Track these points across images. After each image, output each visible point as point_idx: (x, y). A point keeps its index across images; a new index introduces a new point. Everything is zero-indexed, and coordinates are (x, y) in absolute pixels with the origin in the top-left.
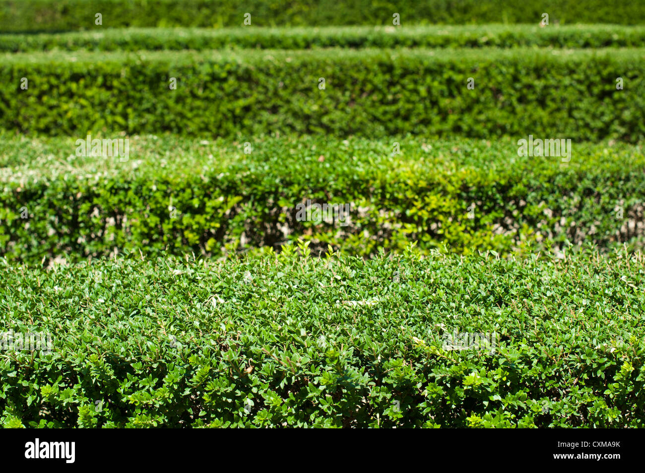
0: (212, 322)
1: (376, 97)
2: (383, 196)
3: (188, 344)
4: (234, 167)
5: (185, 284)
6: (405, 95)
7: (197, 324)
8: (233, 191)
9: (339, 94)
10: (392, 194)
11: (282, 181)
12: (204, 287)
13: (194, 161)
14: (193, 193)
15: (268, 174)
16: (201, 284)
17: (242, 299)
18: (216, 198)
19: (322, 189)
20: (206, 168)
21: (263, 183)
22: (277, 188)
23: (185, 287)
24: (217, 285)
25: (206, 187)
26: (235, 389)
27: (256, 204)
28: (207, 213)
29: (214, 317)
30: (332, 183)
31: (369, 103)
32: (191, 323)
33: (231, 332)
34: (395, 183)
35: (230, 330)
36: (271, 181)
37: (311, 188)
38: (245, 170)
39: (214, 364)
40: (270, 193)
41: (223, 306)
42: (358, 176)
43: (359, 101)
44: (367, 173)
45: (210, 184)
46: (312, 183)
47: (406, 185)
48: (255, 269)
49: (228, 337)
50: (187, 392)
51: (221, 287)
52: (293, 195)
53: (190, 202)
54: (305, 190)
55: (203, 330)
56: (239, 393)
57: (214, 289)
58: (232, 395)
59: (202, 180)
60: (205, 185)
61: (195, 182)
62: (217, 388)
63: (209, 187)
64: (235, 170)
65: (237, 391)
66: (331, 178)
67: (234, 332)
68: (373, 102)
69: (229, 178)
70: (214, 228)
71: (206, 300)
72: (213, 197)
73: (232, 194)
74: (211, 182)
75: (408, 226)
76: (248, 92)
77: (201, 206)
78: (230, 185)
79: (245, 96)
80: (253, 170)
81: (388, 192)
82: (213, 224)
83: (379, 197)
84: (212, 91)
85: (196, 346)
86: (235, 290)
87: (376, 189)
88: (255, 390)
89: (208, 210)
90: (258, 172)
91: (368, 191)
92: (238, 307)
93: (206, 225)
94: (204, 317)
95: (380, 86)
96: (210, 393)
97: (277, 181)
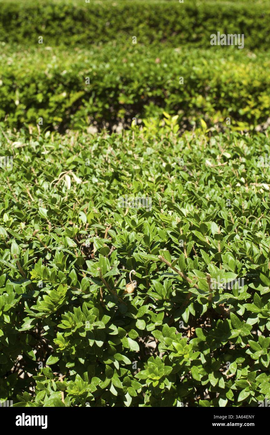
0: (67, 209)
1: (183, 36)
2: (218, 96)
3: (30, 242)
4: (76, 66)
5: (27, 158)
6: (206, 35)
7: (43, 212)
8: (75, 87)
9: (154, 33)
10: (226, 94)
11: (122, 79)
12: (53, 162)
13: (38, 61)
14: (37, 88)
15: (109, 72)
16: (49, 159)
17: (106, 178)
18: (59, 94)
19: (160, 87)
20: (50, 66)
21: (105, 80)
22: (118, 85)
23: (26, 161)
24: (69, 161)
25: (50, 82)
26: (108, 325)
27: (97, 100)
28: (50, 108)
29: (68, 203)
30: (170, 81)
31: (177, 40)
32: (34, 210)
33: (95, 226)
34: (230, 83)
35: (93, 222)
36: (111, 78)
37: (148, 86)
38: (87, 69)
39: (74, 280)
40: (110, 90)
41: (81, 188)
42: (195, 75)
43: (169, 38)
44: (204, 73)
45: (54, 81)
46: (151, 81)
47: (241, 84)
48: (118, 144)
49: (92, 233)
50: (27, 325)
51: (75, 163)
52: (133, 92)
53: (34, 96)
54: (144, 88)
55: (53, 222)
56: (115, 330)
57: (66, 166)
58: (104, 334)
59: (46, 76)
60: (48, 80)
61: (40, 78)
62: (79, 325)
63: (52, 83)
64: (77, 68)
65: (112, 327)
66: (169, 77)
67: (99, 225)
68: (181, 40)
69: (72, 75)
70: (56, 122)
71: (56, 179)
72: (56, 93)
73: (74, 90)
74: (55, 78)
75: (241, 124)
76: (81, 29)
77: (45, 100)
78: (73, 81)
79: (79, 32)
80: (94, 67)
81: (223, 92)
82: (56, 118)
83: (214, 96)
84: (53, 28)
85: (42, 246)
86: (95, 166)
87: (211, 88)
88: (141, 325)
89: (51, 104)
90: (99, 69)
91: (204, 91)
92: (102, 189)
93: (48, 119)
94: (54, 201)
95: (187, 27)
96: (67, 335)
97: (118, 79)
